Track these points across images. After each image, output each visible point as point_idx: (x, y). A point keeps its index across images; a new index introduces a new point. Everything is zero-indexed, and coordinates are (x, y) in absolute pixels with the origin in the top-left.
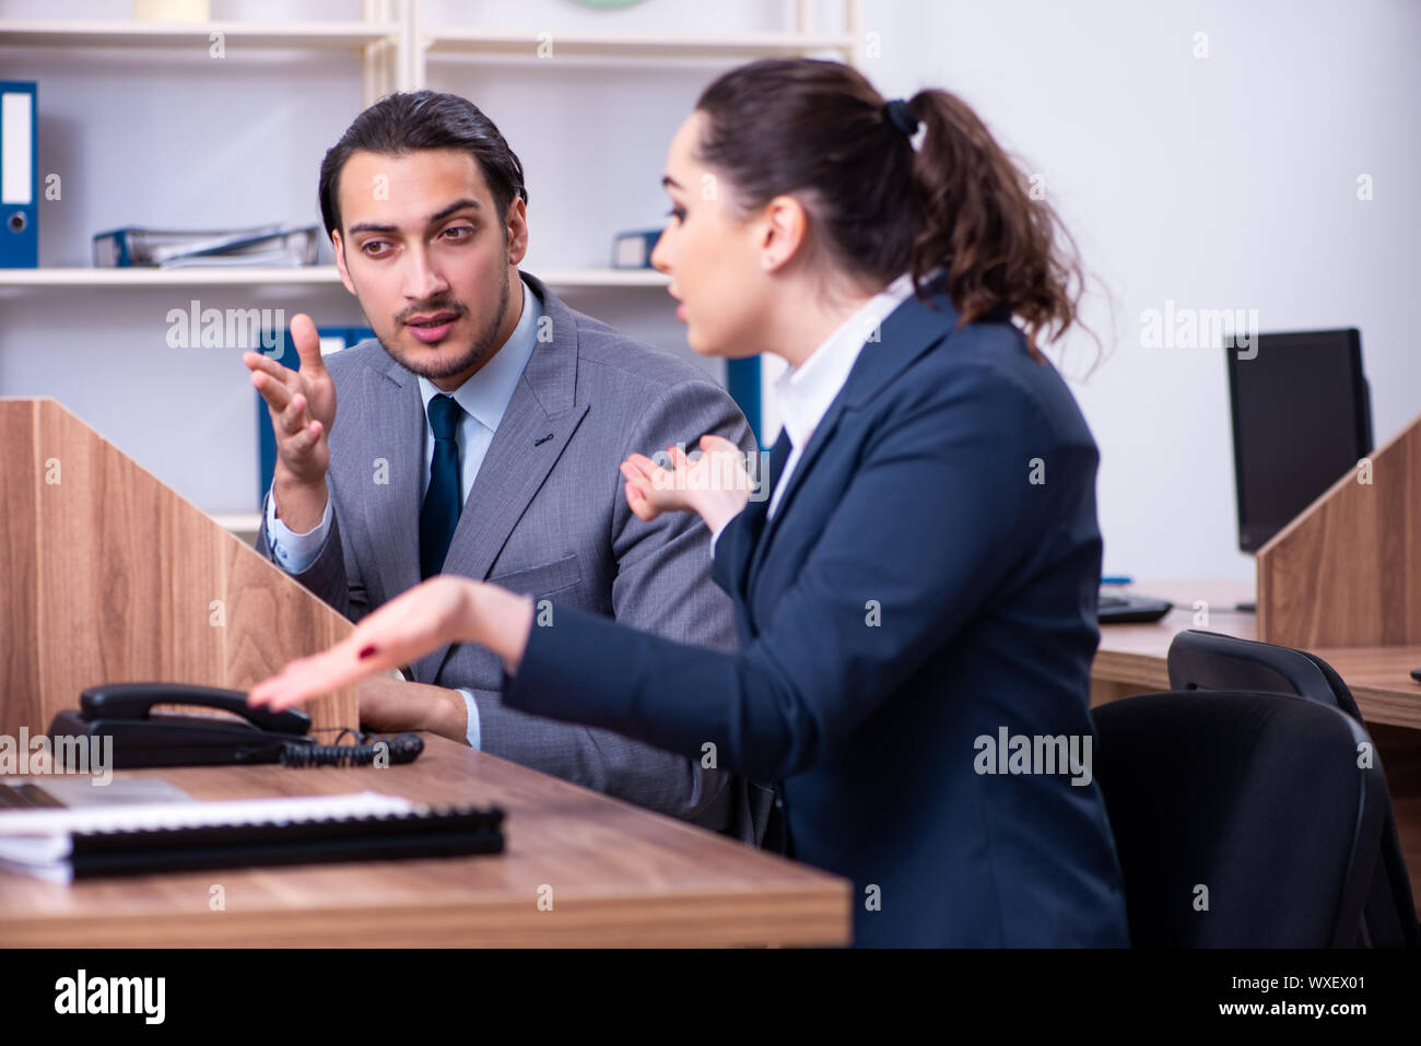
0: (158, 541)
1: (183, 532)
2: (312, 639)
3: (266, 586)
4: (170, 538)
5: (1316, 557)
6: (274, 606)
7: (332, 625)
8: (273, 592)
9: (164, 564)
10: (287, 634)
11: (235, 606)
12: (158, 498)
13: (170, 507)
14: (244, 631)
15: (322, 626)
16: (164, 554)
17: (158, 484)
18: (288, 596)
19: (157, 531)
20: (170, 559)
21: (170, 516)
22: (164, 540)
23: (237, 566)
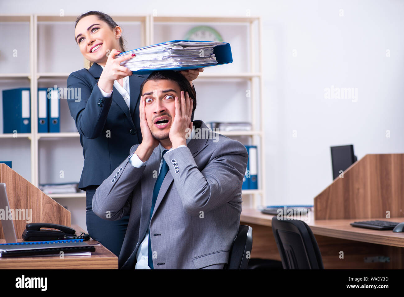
0: (27, 194)
1: (32, 192)
2: (61, 215)
3: (51, 203)
4: (30, 193)
5: (328, 198)
6: (52, 208)
7: (65, 211)
8: (52, 205)
9: (29, 199)
10: (55, 214)
11: (44, 208)
12: (27, 185)
13: (30, 186)
14: (46, 213)
15: (63, 212)
16: (28, 196)
17: (27, 181)
18: (55, 205)
19: (27, 192)
20: (30, 197)
21: (30, 188)
22: (28, 194)
23: (44, 199)
